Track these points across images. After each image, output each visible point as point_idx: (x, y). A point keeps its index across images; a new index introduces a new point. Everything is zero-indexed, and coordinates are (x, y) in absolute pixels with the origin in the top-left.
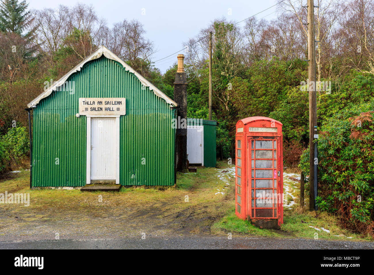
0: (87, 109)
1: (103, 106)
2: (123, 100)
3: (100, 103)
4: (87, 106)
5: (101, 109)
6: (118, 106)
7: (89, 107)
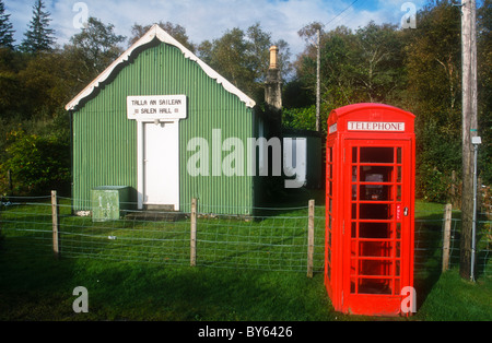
0: (137, 111)
1: (158, 107)
2: (183, 98)
3: (153, 102)
4: (137, 107)
5: (155, 110)
6: (176, 106)
7: (140, 108)
